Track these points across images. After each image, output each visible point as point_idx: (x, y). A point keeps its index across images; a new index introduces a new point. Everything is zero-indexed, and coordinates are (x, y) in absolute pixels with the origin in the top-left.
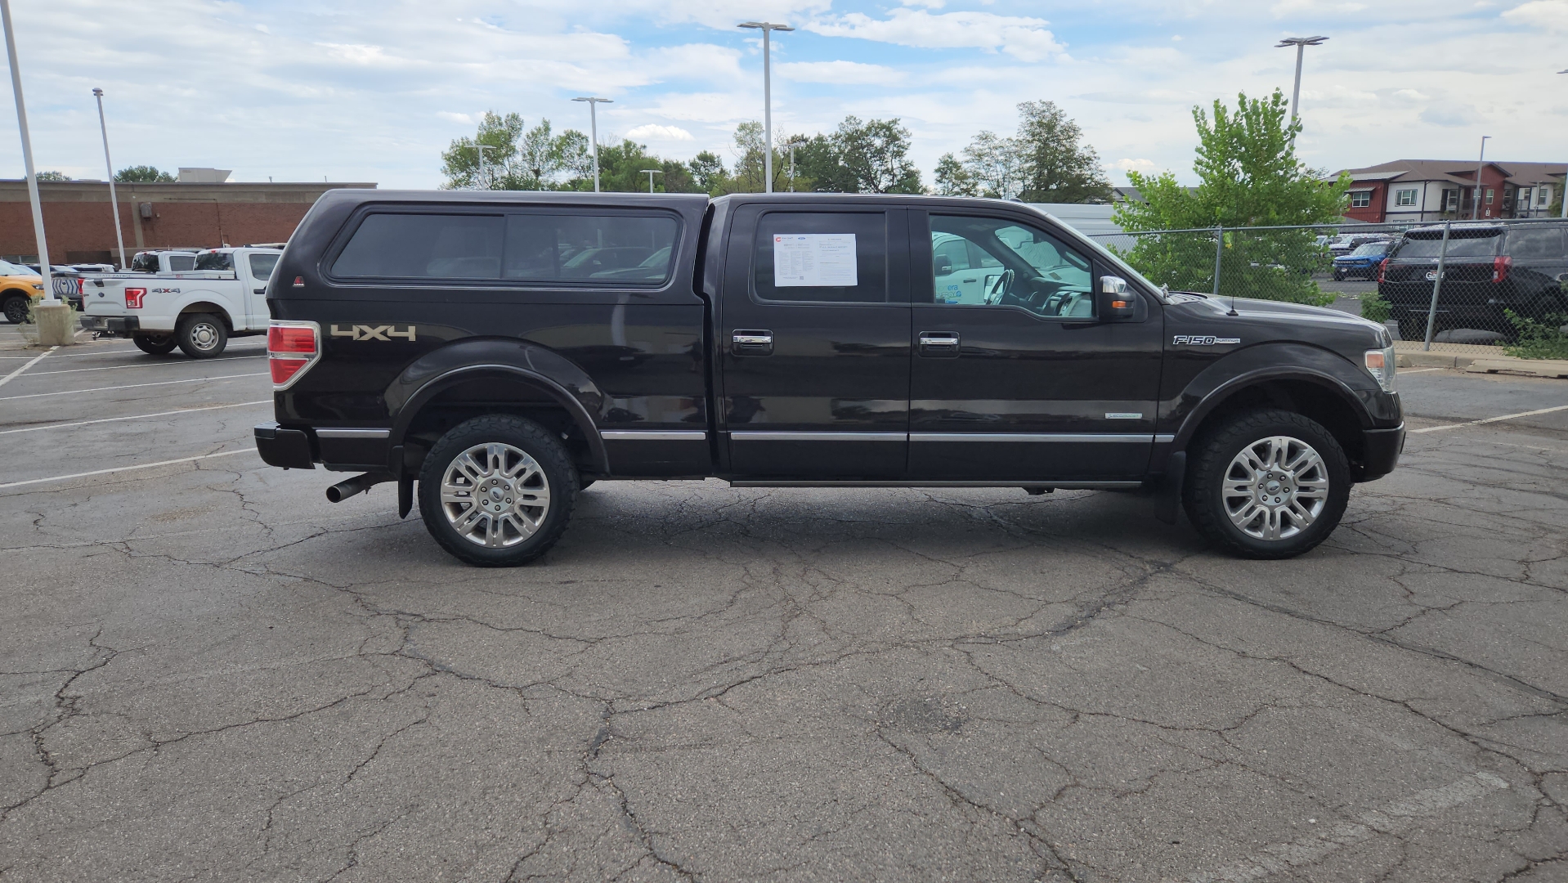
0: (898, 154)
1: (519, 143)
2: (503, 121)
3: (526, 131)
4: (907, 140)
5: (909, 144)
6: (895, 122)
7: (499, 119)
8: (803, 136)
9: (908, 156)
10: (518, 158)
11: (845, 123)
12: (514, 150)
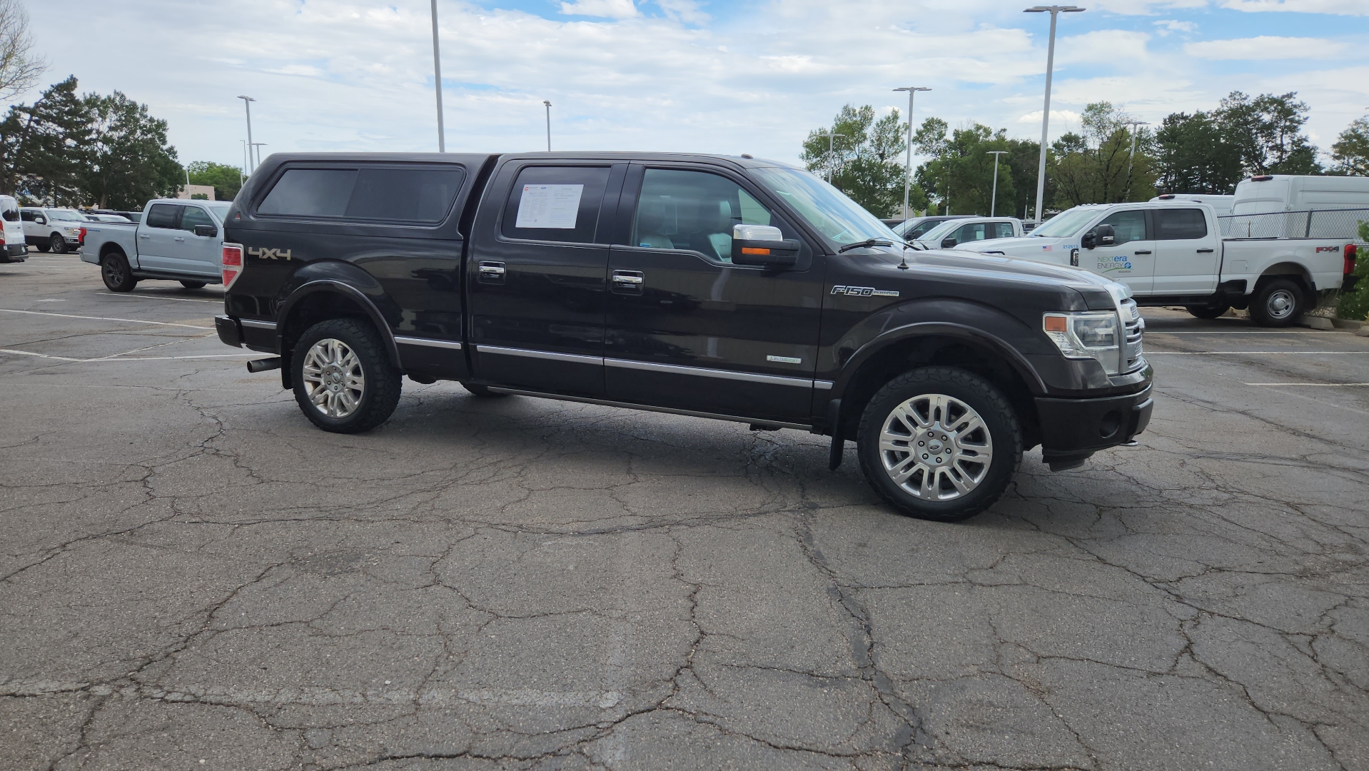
0: (1293, 129)
1: (869, 131)
2: (857, 112)
3: (877, 119)
4: (1303, 115)
5: (1306, 119)
6: (1290, 96)
7: (854, 111)
8: (1182, 113)
9: (1302, 132)
10: (867, 144)
11: (1228, 99)
12: (865, 137)
